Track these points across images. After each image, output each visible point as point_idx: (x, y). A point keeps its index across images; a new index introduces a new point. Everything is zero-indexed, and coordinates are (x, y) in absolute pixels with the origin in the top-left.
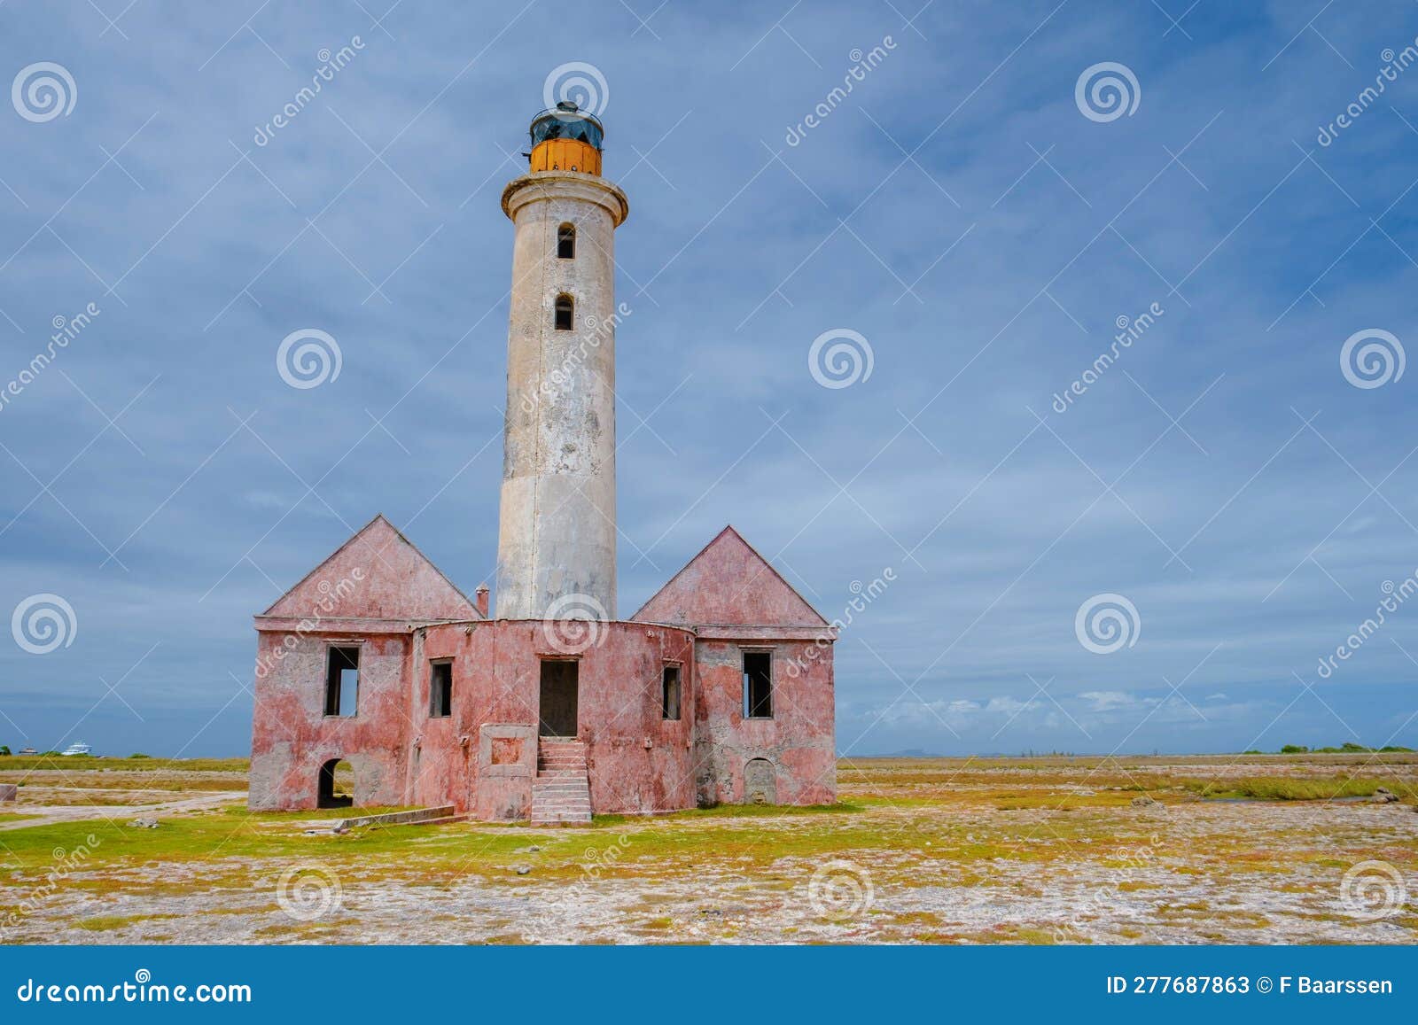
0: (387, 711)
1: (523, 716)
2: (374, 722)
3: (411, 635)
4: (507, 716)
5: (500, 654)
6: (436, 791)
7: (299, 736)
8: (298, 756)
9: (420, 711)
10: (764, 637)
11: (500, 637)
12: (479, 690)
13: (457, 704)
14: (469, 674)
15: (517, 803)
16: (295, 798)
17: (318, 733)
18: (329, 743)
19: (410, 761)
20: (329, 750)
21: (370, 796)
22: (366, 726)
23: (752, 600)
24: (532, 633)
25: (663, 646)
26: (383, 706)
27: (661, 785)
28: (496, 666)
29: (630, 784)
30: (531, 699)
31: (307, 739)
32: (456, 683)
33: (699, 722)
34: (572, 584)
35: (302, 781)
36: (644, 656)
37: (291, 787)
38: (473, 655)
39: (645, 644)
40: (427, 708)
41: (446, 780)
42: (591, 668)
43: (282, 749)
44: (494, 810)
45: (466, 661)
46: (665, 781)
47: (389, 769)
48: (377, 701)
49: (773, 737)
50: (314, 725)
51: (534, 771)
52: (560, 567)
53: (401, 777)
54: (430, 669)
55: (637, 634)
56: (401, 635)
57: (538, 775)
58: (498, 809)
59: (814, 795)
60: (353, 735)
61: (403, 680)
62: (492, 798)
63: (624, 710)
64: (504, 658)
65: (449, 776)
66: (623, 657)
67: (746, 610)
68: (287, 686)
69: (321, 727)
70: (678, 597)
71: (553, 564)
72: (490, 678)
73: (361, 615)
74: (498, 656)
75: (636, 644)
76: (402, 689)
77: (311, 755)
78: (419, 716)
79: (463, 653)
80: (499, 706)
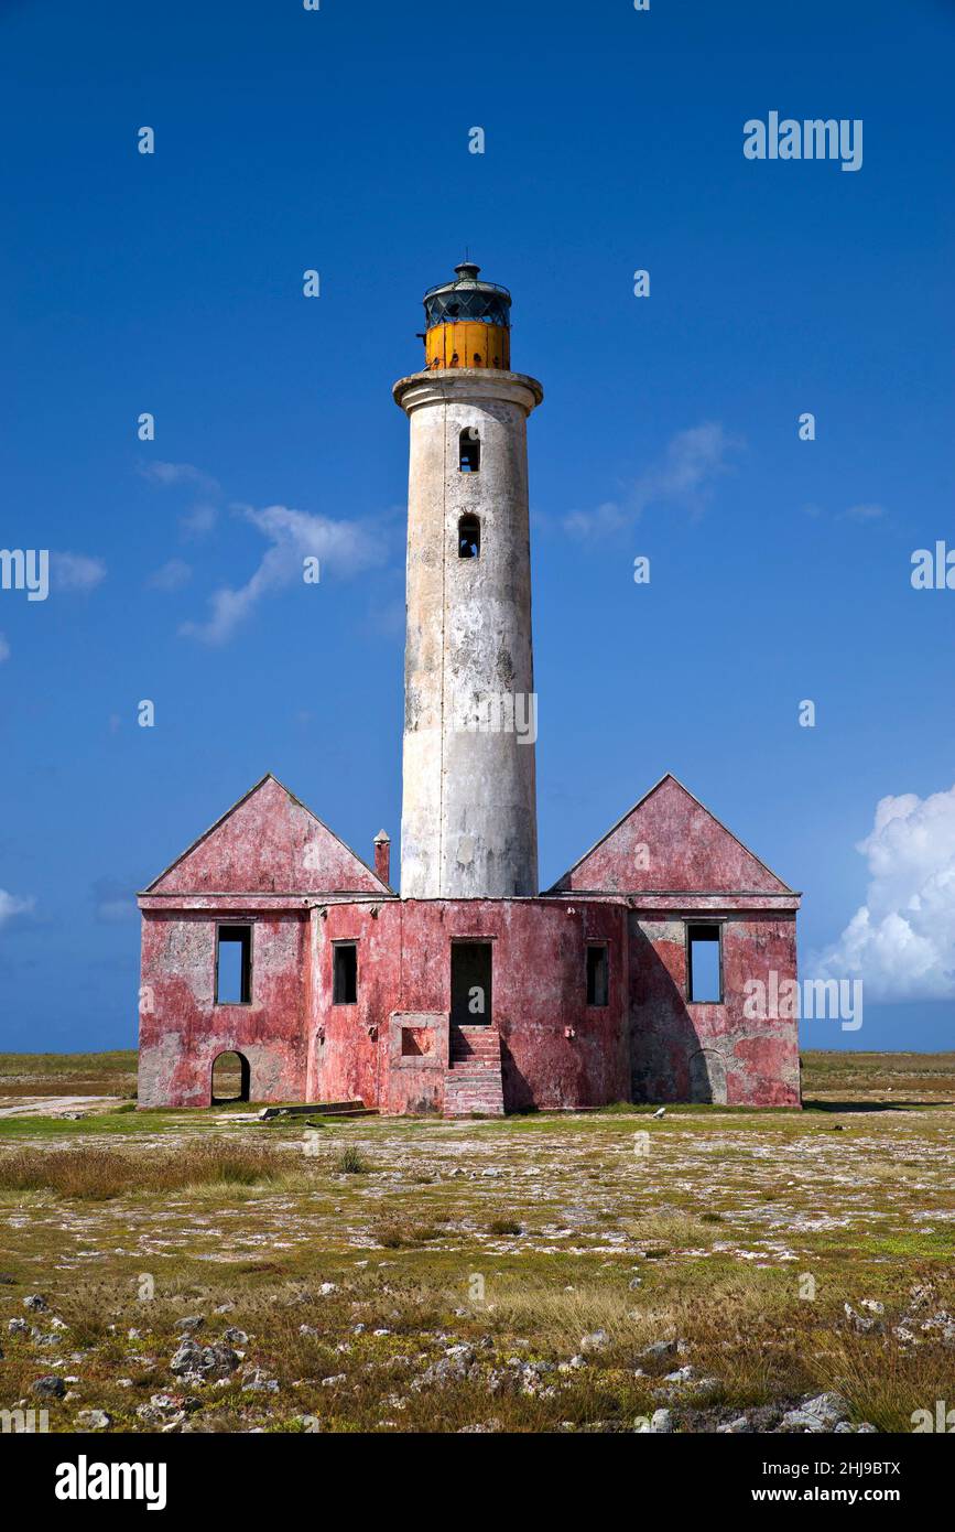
0: (283, 997)
1: (434, 1003)
2: (269, 1010)
3: (307, 911)
4: (418, 1004)
5: (408, 936)
6: (342, 1085)
7: (189, 1025)
8: (189, 1049)
9: (321, 998)
10: (711, 907)
11: (406, 917)
12: (386, 976)
13: (363, 991)
14: (375, 958)
15: (429, 1096)
16: (187, 1094)
17: (210, 1022)
18: (222, 1034)
19: (311, 1053)
20: (222, 1042)
21: (268, 1092)
22: (262, 1014)
23: (698, 863)
24: (441, 913)
25: (586, 924)
26: (279, 991)
27: (586, 1079)
28: (404, 950)
29: (549, 1078)
30: (442, 982)
31: (199, 1030)
32: (361, 968)
33: (635, 1007)
34: (485, 852)
35: (195, 1076)
36: (564, 935)
37: (183, 1082)
38: (379, 937)
39: (565, 923)
40: (330, 994)
41: (354, 1073)
42: (505, 951)
43: (171, 1041)
44: (405, 1102)
45: (372, 944)
46: (590, 1074)
47: (288, 1062)
48: (272, 985)
49: (722, 1025)
50: (205, 1014)
51: (446, 1062)
52: (472, 834)
53: (301, 1070)
54: (332, 950)
55: (556, 911)
56: (297, 911)
57: (451, 1067)
58: (409, 1102)
59: (773, 1094)
60: (247, 1024)
61: (301, 961)
62: (403, 1091)
63: (544, 996)
64: (412, 940)
65: (356, 1069)
66: (540, 937)
67: (690, 875)
68: (175, 971)
69: (213, 1015)
70: (610, 860)
71: (464, 830)
72: (398, 963)
73: (252, 889)
74: (405, 938)
75: (554, 923)
76: (299, 972)
77: (203, 1047)
78: (321, 1003)
79: (369, 935)
80: (407, 993)
